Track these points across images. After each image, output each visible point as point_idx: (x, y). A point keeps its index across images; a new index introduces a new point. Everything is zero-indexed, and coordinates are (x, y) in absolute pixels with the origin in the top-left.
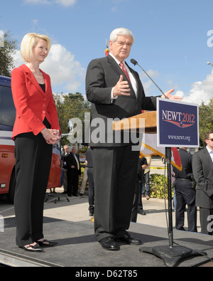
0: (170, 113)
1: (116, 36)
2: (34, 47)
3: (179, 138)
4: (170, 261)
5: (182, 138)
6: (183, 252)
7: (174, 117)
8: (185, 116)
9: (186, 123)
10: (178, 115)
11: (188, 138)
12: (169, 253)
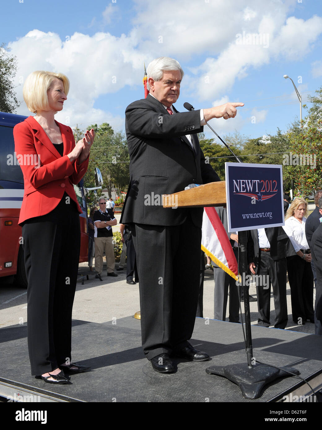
0: (243, 183)
1: (161, 73)
2: (49, 90)
3: (257, 216)
4: (250, 389)
5: (261, 215)
6: (268, 375)
7: (250, 187)
8: (265, 184)
9: (265, 194)
10: (255, 184)
11: (269, 215)
12: (248, 377)
